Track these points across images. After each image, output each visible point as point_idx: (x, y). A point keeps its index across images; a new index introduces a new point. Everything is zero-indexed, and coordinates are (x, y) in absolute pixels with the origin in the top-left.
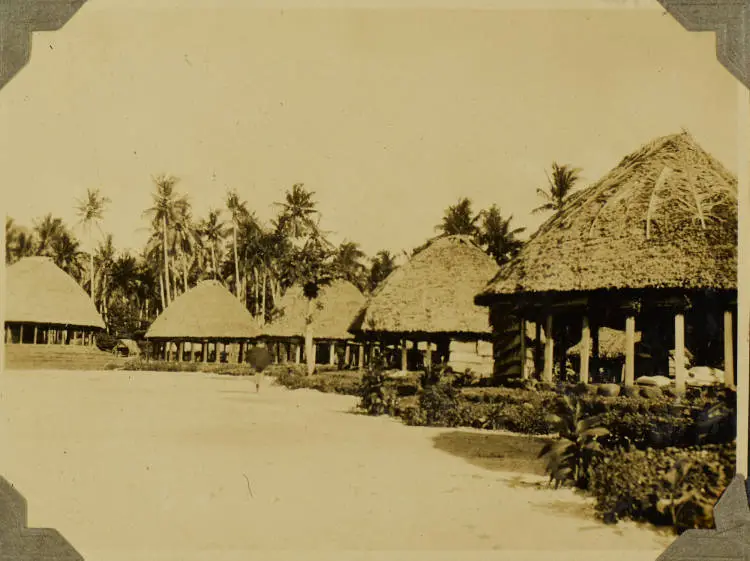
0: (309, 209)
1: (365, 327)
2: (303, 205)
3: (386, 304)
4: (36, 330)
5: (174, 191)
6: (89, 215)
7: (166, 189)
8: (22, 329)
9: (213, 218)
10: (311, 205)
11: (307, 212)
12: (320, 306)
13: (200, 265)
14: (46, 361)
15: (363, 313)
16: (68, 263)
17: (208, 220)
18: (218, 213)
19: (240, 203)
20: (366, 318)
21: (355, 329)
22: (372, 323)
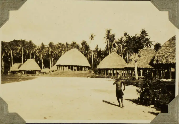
0: (146, 35)
1: (154, 62)
2: (144, 34)
3: (162, 53)
4: (74, 67)
5: (110, 32)
6: (91, 39)
7: (109, 32)
8: (70, 67)
9: (121, 39)
10: (147, 34)
11: (146, 36)
12: (139, 56)
13: (119, 51)
14: (75, 75)
15: (154, 57)
16: (87, 52)
17: (120, 40)
18: (123, 37)
19: (127, 34)
20: (155, 60)
21: (151, 63)
22: (157, 61)
